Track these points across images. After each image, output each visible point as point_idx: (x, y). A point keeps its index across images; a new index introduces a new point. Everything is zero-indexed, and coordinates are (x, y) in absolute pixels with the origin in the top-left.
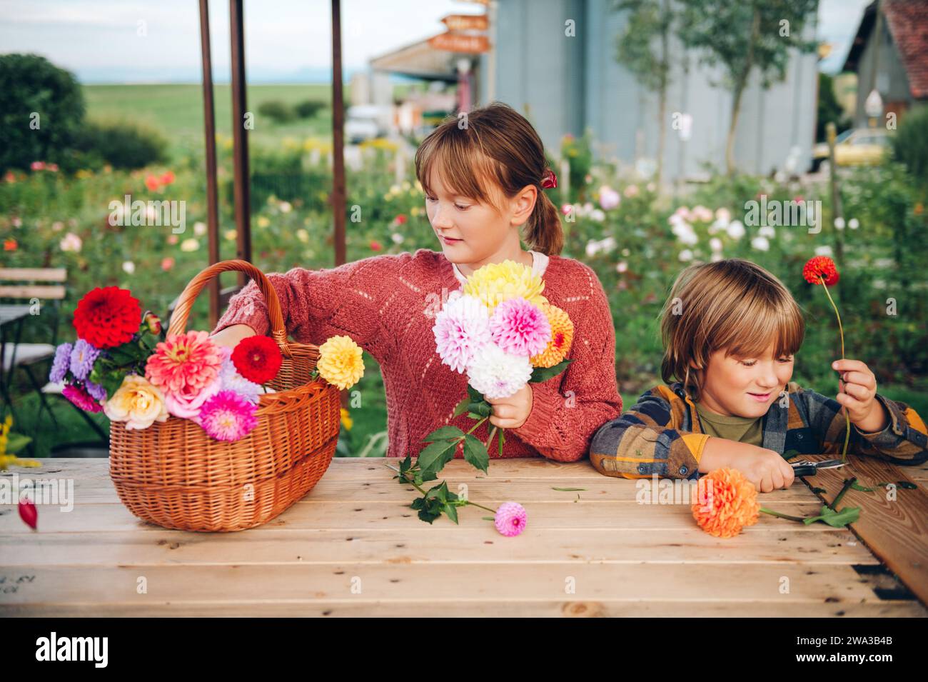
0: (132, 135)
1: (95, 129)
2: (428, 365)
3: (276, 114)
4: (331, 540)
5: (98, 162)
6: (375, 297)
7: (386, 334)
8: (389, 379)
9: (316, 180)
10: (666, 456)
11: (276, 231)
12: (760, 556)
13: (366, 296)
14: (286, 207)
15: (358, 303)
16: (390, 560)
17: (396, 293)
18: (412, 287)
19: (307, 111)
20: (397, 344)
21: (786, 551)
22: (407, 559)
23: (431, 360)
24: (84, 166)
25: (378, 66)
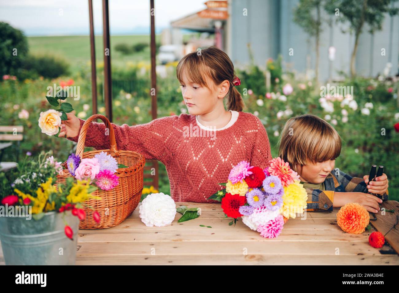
0: (52, 61)
1: (33, 59)
2: (188, 165)
3: (124, 50)
4: (148, 233)
5: (35, 75)
6: (162, 135)
7: (168, 152)
8: (170, 172)
9: (143, 83)
10: (317, 200)
11: (124, 107)
12: (333, 239)
13: (158, 134)
14: (129, 96)
15: (155, 138)
16: (173, 240)
17: (172, 133)
18: (179, 130)
19: (139, 48)
20: (173, 156)
21: (345, 237)
22: (181, 240)
23: (189, 162)
24: (28, 77)
25: (175, 25)
